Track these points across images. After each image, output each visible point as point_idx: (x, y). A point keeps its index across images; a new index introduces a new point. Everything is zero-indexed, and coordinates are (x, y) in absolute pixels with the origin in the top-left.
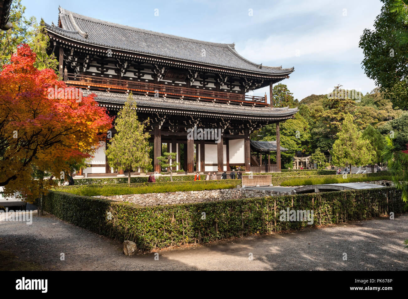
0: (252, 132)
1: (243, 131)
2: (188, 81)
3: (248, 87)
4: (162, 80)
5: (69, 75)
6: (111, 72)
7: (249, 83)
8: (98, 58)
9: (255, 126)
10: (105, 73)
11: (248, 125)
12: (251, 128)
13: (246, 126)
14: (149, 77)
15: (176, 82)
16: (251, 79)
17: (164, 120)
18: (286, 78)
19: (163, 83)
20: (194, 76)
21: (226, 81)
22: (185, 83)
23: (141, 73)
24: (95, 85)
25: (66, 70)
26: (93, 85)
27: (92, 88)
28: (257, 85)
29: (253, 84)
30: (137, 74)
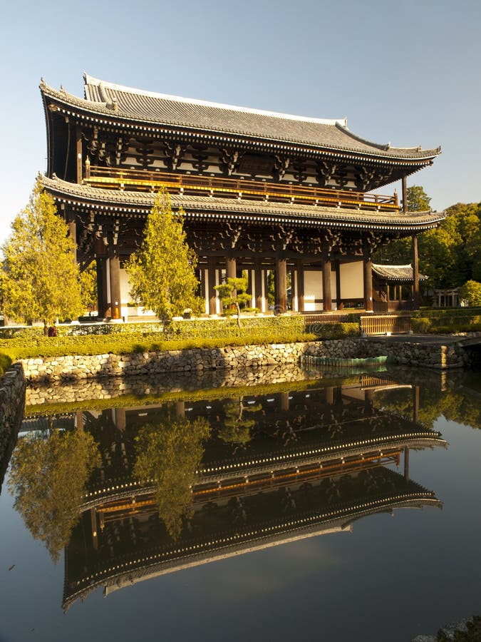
0: (375, 251)
1: (361, 250)
2: (275, 173)
3: (368, 182)
4: (235, 173)
6: (158, 164)
7: (370, 174)
9: (380, 241)
10: (149, 165)
11: (368, 239)
12: (374, 244)
13: (365, 241)
14: (216, 170)
15: (257, 176)
16: (373, 168)
17: (239, 234)
18: (427, 165)
19: (238, 177)
20: (285, 165)
21: (333, 172)
22: (272, 178)
23: (204, 163)
25: (88, 162)
28: (382, 178)
29: (376, 176)
30: (197, 165)
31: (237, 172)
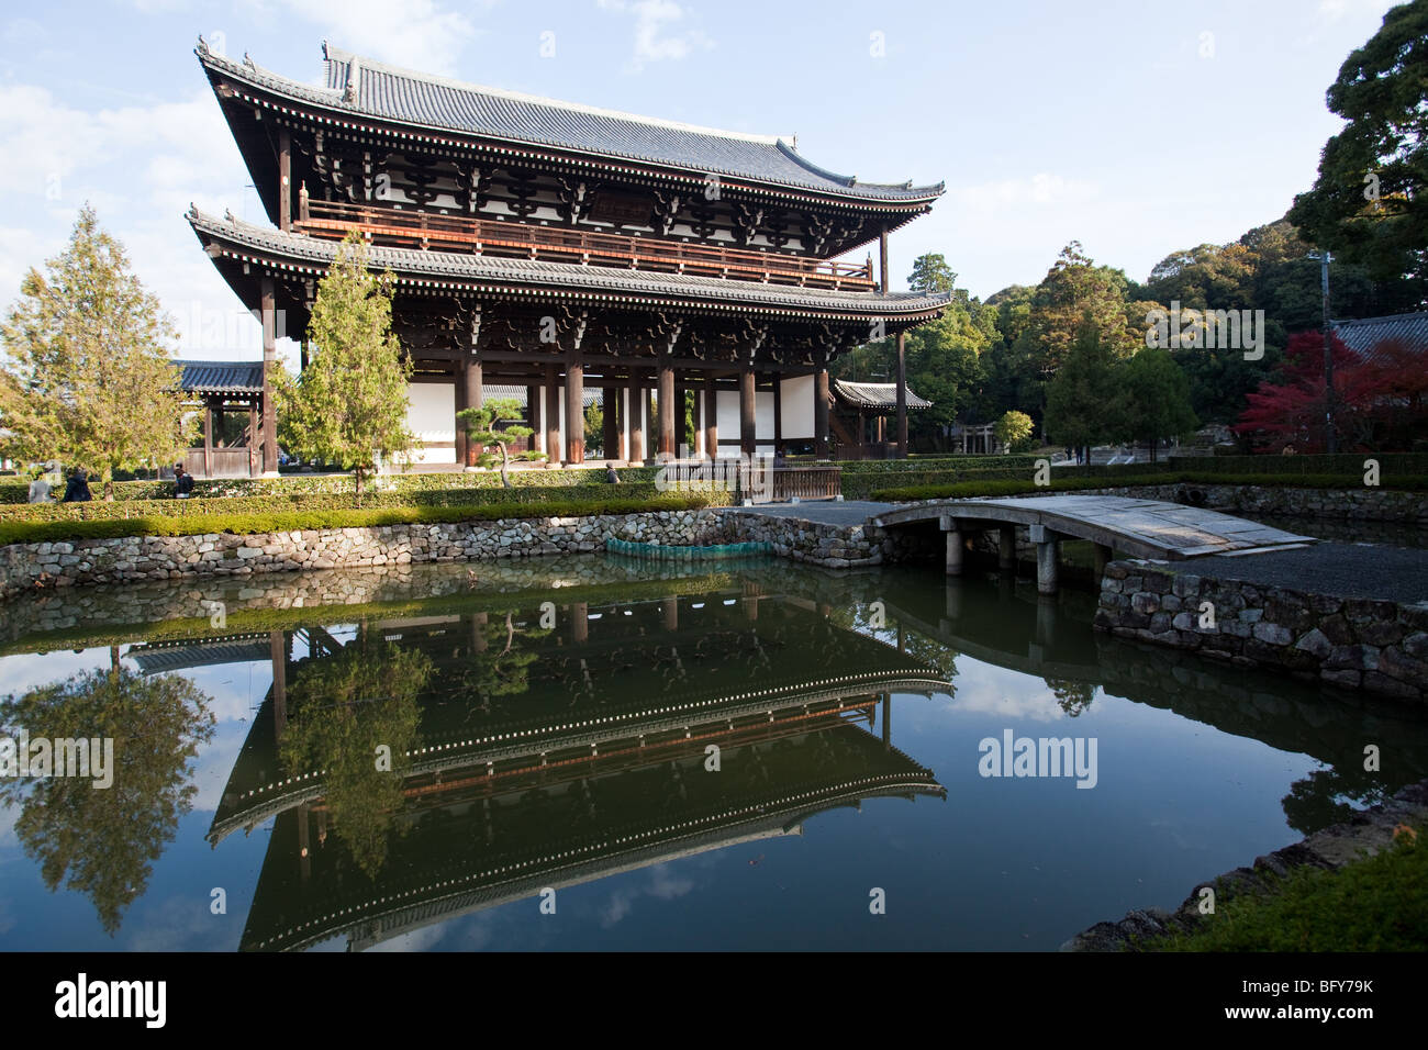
0: (833, 357)
1: (809, 355)
2: (657, 223)
3: (823, 241)
4: (584, 221)
5: (311, 204)
6: (446, 202)
7: (825, 227)
8: (409, 164)
9: (840, 341)
10: (428, 203)
11: (821, 337)
12: (830, 345)
13: (816, 341)
14: (552, 214)
15: (624, 227)
16: (830, 217)
18: (923, 212)
19: (592, 228)
21: (758, 222)
22: (652, 230)
23: (529, 203)
24: (386, 232)
25: (304, 192)
26: (379, 231)
27: (378, 239)
28: (846, 234)
29: (836, 232)
30: (516, 206)
31: (589, 219)
